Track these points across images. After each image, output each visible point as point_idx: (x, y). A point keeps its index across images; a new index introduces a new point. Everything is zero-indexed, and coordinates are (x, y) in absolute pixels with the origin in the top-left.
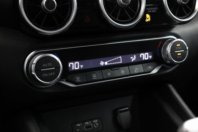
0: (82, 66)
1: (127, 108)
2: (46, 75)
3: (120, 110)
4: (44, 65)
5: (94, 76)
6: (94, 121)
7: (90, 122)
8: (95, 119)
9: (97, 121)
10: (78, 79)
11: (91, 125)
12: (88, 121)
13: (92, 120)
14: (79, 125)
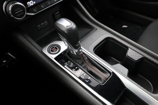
0: (34, 2)
1: (58, 12)
2: (19, 15)
3: (55, 14)
4: (16, 10)
5: (42, 6)
6: (45, 22)
7: (43, 23)
8: (45, 21)
9: (46, 21)
10: (35, 10)
11: (44, 24)
12: (42, 23)
13: (44, 22)
14: (39, 26)
